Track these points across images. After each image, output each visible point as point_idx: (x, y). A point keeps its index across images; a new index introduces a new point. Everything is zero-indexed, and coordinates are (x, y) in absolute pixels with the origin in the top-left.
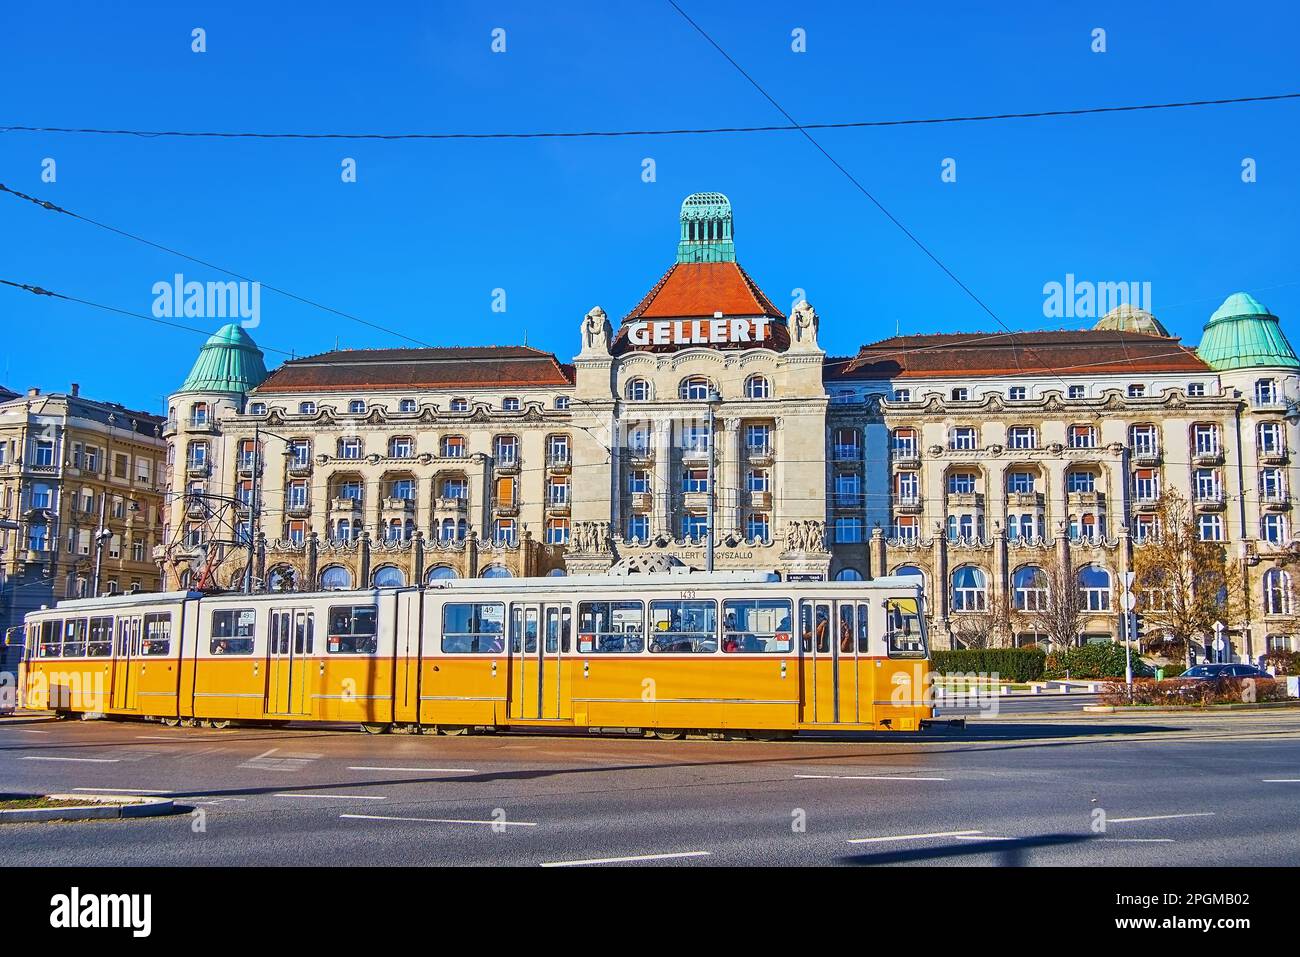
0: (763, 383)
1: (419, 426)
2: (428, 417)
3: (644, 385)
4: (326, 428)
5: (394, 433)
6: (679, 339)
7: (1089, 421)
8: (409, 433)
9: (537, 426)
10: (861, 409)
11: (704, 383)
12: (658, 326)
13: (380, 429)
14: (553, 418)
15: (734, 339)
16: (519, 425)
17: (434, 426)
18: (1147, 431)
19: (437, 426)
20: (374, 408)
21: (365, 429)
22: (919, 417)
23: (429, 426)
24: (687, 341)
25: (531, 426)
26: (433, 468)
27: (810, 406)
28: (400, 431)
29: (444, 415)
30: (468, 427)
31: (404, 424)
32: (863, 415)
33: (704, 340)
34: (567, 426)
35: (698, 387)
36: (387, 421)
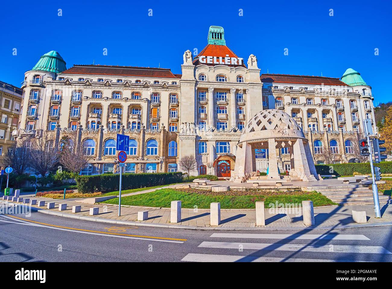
0: (242, 78)
1: (124, 88)
2: (127, 85)
3: (204, 76)
4: (88, 87)
5: (115, 90)
6: (215, 62)
7: (326, 98)
8: (120, 90)
9: (166, 90)
10: (267, 90)
11: (224, 77)
12: (209, 57)
13: (109, 88)
14: (172, 88)
15: (233, 64)
16: (160, 89)
17: (129, 88)
18: (339, 101)
19: (130, 88)
20: (107, 80)
21: (103, 88)
22: (283, 94)
23: (127, 88)
24: (218, 63)
25: (164, 90)
26: (129, 103)
27: (258, 86)
28: (117, 89)
29: (133, 84)
30: (142, 89)
31: (118, 87)
32: (268, 92)
33: (223, 63)
34: (176, 91)
35: (222, 78)
36: (112, 85)
